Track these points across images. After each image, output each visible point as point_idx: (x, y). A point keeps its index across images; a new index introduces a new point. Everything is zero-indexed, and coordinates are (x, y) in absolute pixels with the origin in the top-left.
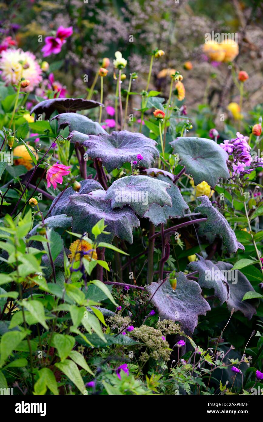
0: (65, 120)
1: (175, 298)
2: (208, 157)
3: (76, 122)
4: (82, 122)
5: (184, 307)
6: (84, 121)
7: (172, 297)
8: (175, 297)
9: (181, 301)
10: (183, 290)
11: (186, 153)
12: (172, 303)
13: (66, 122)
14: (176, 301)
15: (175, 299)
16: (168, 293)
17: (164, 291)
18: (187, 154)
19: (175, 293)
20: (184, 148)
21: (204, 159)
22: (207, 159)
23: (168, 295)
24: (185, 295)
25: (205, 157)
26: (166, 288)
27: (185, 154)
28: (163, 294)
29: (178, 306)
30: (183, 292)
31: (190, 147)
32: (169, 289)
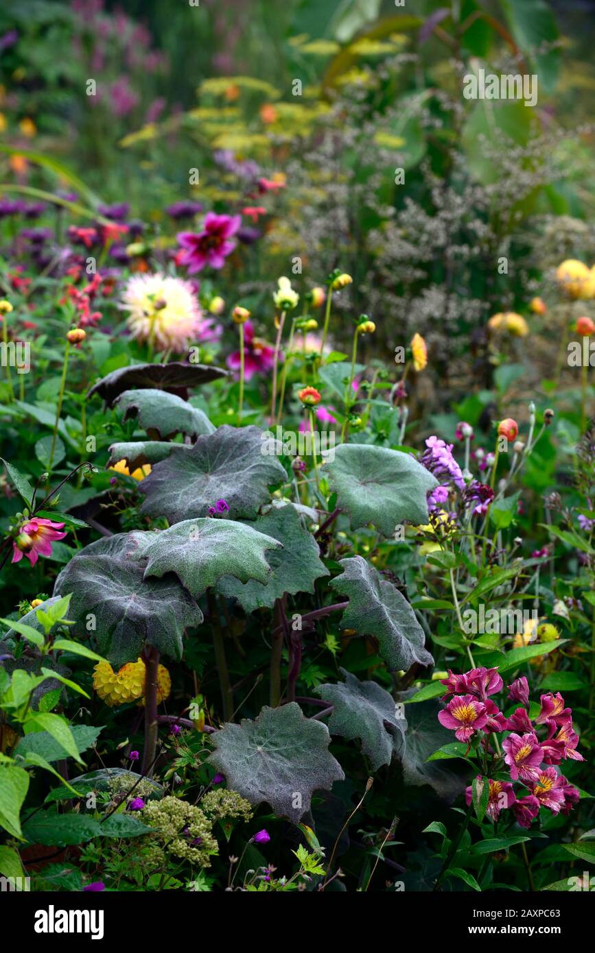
0: (132, 401)
1: (275, 755)
2: (390, 481)
3: (154, 406)
4: (165, 406)
5: (289, 774)
6: (172, 406)
7: (269, 753)
8: (276, 752)
9: (286, 760)
10: (294, 739)
11: (346, 470)
12: (266, 765)
13: (132, 405)
14: (275, 762)
15: (273, 757)
16: (260, 743)
17: (253, 740)
18: (348, 473)
19: (275, 745)
20: (346, 462)
21: (381, 484)
22: (388, 485)
23: (259, 748)
24: (296, 749)
25: (384, 481)
26: (258, 734)
27: (345, 472)
28: (249, 747)
29: (276, 771)
30: (292, 743)
31: (358, 462)
32: (265, 736)
